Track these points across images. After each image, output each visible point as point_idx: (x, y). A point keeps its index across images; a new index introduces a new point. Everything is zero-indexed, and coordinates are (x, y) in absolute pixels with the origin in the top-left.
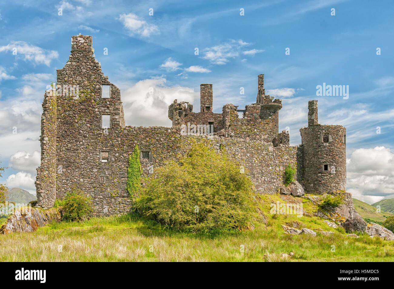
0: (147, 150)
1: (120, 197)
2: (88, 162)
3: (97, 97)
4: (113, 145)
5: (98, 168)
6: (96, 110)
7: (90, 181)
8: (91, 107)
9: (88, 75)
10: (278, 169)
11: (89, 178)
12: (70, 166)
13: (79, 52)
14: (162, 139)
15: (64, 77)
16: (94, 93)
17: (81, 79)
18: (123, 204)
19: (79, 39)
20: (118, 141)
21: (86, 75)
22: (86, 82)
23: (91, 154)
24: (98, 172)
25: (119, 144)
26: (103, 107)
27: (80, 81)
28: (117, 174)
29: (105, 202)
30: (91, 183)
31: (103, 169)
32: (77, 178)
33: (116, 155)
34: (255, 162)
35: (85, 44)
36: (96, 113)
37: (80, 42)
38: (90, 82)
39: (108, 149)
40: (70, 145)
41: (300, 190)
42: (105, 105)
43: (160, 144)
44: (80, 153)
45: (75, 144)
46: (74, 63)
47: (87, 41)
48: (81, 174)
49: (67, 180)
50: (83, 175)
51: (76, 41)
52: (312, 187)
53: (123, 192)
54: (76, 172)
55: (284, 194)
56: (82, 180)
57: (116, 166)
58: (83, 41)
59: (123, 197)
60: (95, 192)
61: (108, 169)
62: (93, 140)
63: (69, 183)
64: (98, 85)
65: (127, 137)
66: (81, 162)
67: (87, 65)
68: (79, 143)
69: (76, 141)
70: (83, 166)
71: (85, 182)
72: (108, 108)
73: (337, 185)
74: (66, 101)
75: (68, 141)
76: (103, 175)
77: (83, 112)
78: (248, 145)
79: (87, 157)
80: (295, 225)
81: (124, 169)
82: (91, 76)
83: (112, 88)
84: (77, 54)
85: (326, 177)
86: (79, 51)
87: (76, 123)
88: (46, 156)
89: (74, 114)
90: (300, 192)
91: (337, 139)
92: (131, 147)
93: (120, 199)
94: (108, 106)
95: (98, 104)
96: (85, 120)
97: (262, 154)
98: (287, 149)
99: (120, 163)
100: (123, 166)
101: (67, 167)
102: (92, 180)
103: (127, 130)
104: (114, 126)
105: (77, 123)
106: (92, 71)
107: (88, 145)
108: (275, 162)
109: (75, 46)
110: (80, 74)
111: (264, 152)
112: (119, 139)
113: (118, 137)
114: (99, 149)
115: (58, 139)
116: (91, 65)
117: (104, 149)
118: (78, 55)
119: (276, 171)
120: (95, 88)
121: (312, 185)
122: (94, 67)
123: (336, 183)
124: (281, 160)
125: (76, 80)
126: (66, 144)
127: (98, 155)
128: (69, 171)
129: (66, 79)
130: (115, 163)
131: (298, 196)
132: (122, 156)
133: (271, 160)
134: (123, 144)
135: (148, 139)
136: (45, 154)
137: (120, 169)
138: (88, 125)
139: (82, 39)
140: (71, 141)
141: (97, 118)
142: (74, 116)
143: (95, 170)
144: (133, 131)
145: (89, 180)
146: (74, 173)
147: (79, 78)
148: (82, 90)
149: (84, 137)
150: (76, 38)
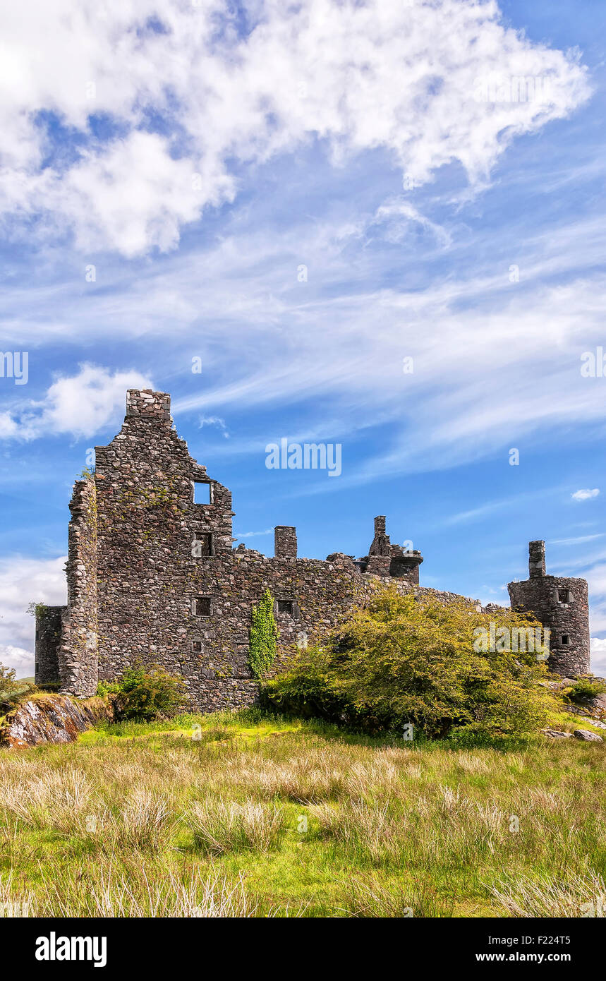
0: (289, 598)
1: (234, 678)
2: (166, 615)
3: (184, 501)
4: (218, 588)
5: (188, 626)
6: (183, 523)
7: (170, 649)
8: (171, 518)
9: (163, 461)
11: (169, 644)
12: (127, 621)
13: (143, 418)
14: (316, 581)
15: (112, 461)
16: (176, 493)
17: (148, 468)
18: (242, 690)
19: (143, 395)
20: (229, 581)
21: (160, 461)
22: (160, 474)
23: (173, 602)
24: (188, 633)
25: (231, 586)
26: (197, 520)
27: (147, 471)
28: (229, 639)
29: (204, 687)
30: (174, 653)
31: (199, 629)
32: (143, 643)
33: (225, 605)
35: (156, 406)
36: (183, 529)
37: (146, 401)
38: (168, 475)
39: (208, 593)
40: (126, 584)
42: (202, 517)
43: (314, 589)
44: (150, 599)
45: (138, 583)
46: (133, 438)
47: (161, 402)
48: (152, 636)
49: (122, 647)
50: (155, 637)
51: (138, 398)
53: (240, 669)
54: (142, 632)
56: (153, 647)
57: (226, 624)
58: (152, 401)
59: (242, 678)
60: (181, 669)
61: (208, 629)
62: (177, 577)
63: (125, 652)
64: (185, 480)
65: (247, 575)
66: (152, 614)
67: (162, 443)
68: (148, 580)
69: (139, 577)
70: (156, 623)
71: (161, 650)
72: (207, 522)
74: (117, 504)
75: (122, 576)
76: (199, 639)
77: (154, 526)
79: (165, 606)
81: (242, 630)
82: (169, 462)
83: (215, 488)
87: (140, 544)
88: (82, 601)
89: (136, 528)
92: (257, 592)
93: (235, 683)
94: (207, 518)
95: (186, 515)
96: (160, 541)
99: (233, 620)
100: (240, 624)
101: (121, 623)
102: (176, 648)
103: (247, 562)
104: (221, 554)
105: (142, 545)
106: (173, 455)
107: (167, 585)
109: (135, 407)
110: (146, 458)
112: (232, 578)
113: (229, 573)
114: (189, 592)
115: (100, 572)
116: (170, 445)
117: (201, 593)
118: (141, 423)
120: (178, 485)
122: (176, 447)
125: (137, 469)
126: (118, 582)
127: (187, 603)
128: (126, 631)
129: (115, 465)
130: (225, 619)
132: (237, 607)
134: (239, 585)
135: (289, 579)
136: (79, 596)
137: (234, 629)
138: (166, 550)
139: (151, 396)
140: (130, 576)
141: (186, 538)
142: (135, 532)
143: (182, 630)
144: (258, 564)
145: (169, 647)
146: (138, 634)
147: (144, 466)
148: (151, 487)
149: (160, 570)
150: (138, 393)
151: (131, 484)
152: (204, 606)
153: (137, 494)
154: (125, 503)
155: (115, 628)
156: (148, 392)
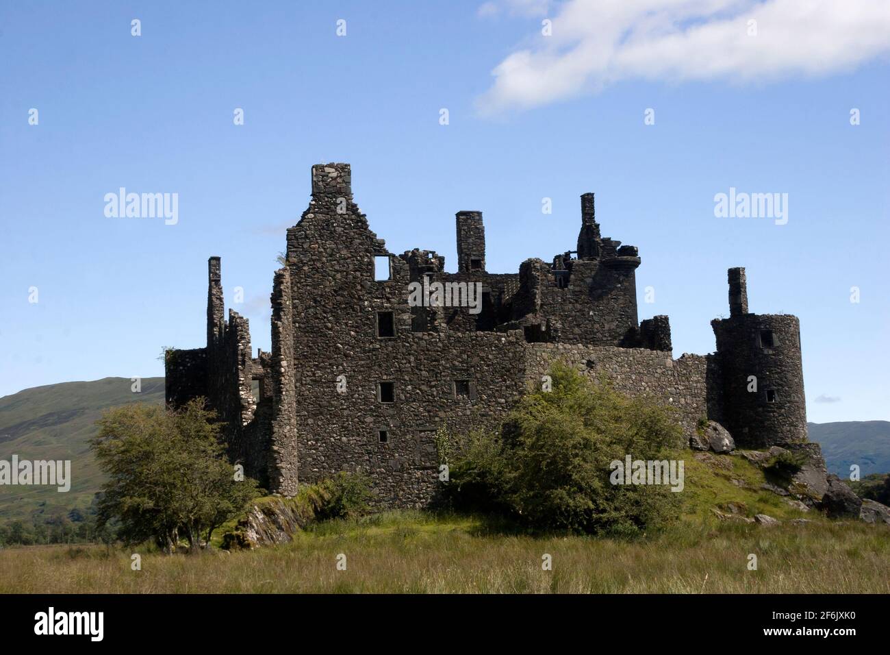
0: (465, 378)
1: (418, 469)
2: (354, 404)
3: (366, 279)
4: (400, 370)
5: (374, 414)
6: (366, 303)
7: (360, 441)
8: (356, 298)
9: (347, 238)
10: (683, 401)
11: (358, 435)
12: (321, 413)
14: (490, 357)
15: (303, 243)
16: (359, 271)
17: (334, 246)
18: (425, 482)
19: (327, 170)
20: (410, 363)
21: (344, 238)
22: (344, 252)
23: (360, 389)
24: (375, 422)
25: (412, 368)
26: (378, 298)
27: (333, 250)
28: (412, 426)
29: (391, 481)
30: (363, 445)
31: (384, 417)
32: (335, 435)
33: (407, 389)
34: (645, 390)
35: (339, 180)
36: (367, 309)
37: (330, 175)
38: (351, 252)
39: (392, 377)
40: (319, 373)
41: (727, 441)
42: (383, 295)
43: (488, 366)
45: (329, 371)
46: (320, 216)
47: (342, 174)
48: (343, 427)
49: (317, 441)
50: (346, 428)
51: (323, 174)
52: (746, 434)
53: (423, 459)
54: (334, 424)
55: (698, 449)
56: (344, 439)
57: (409, 410)
58: (335, 175)
59: (424, 468)
60: (370, 462)
61: (392, 417)
62: (363, 362)
63: (320, 446)
64: (367, 256)
65: (426, 354)
66: (342, 404)
67: (345, 219)
68: (337, 368)
69: (330, 365)
70: (346, 412)
71: (352, 442)
72: (388, 299)
73: (792, 428)
74: (308, 288)
75: (315, 365)
76: (384, 428)
77: (341, 309)
78: (631, 359)
79: (353, 395)
80: (735, 510)
81: (424, 416)
82: (353, 239)
83: (393, 261)
84: (324, 199)
85: (772, 414)
86: (328, 194)
89: (325, 312)
90: (727, 444)
91: (787, 342)
92: (433, 373)
93: (418, 474)
94: (388, 295)
95: (369, 293)
96: (346, 324)
97: (656, 375)
98: (697, 362)
99: (415, 405)
100: (421, 409)
101: (316, 415)
102: (365, 439)
103: (426, 340)
104: (401, 334)
105: (330, 329)
106: (355, 230)
107: (354, 371)
108: (678, 388)
109: (321, 183)
110: (332, 236)
111: (659, 371)
112: (412, 359)
113: (409, 354)
114: (374, 377)
115: (296, 362)
116: (352, 220)
117: (385, 377)
118: (326, 199)
119: (680, 405)
120: (361, 262)
121: (746, 430)
122: (357, 222)
123: (791, 424)
124: (687, 383)
125: (324, 249)
126: (312, 371)
127: (373, 390)
128: (320, 423)
129: (305, 246)
130: (407, 405)
131: (726, 453)
132: (418, 391)
133: (671, 385)
134: (418, 366)
135: (465, 357)
137: (416, 415)
138: (352, 333)
139: (333, 170)
140: (322, 364)
141: (369, 319)
142: (325, 317)
143: (369, 419)
144: (436, 343)
145: (358, 438)
146: (330, 425)
147: (330, 244)
148: (337, 267)
149: (346, 356)
150: (322, 167)
151: (319, 265)
152: (387, 392)
153: (325, 275)
154: (315, 286)
155: (310, 421)
156: (331, 166)
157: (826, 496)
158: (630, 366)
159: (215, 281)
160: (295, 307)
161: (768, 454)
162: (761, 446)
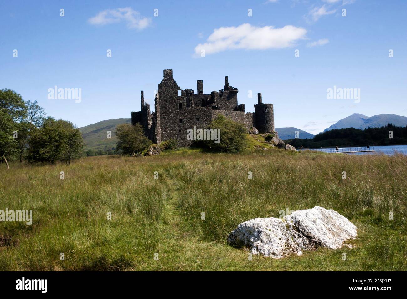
0: (198, 118)
2: (173, 124)
3: (176, 96)
4: (184, 116)
6: (176, 101)
8: (174, 100)
10: (247, 123)
11: (174, 131)
12: (166, 126)
13: (167, 76)
14: (204, 113)
15: (162, 87)
16: (174, 94)
19: (167, 71)
21: (171, 86)
22: (171, 89)
23: (175, 120)
24: (178, 128)
25: (186, 115)
26: (179, 100)
29: (182, 141)
30: (176, 133)
32: (169, 131)
33: (185, 120)
34: (239, 120)
35: (170, 73)
39: (182, 117)
40: (165, 117)
41: (257, 131)
43: (204, 115)
44: (170, 120)
46: (165, 81)
48: (171, 129)
49: (165, 132)
54: (169, 128)
55: (250, 133)
56: (171, 132)
58: (169, 72)
60: (177, 136)
61: (182, 126)
62: (175, 114)
64: (176, 90)
65: (190, 112)
66: (171, 124)
67: (171, 82)
68: (170, 115)
69: (168, 115)
70: (172, 126)
72: (181, 100)
74: (163, 98)
75: (164, 115)
76: (180, 129)
77: (170, 102)
78: (236, 113)
79: (173, 122)
80: (258, 147)
82: (173, 86)
83: (182, 92)
85: (267, 126)
91: (270, 109)
92: (191, 117)
95: (177, 99)
96: (172, 106)
98: (250, 114)
99: (187, 124)
100: (189, 125)
102: (176, 131)
104: (184, 108)
105: (168, 107)
106: (173, 84)
107: (173, 116)
109: (166, 74)
110: (168, 86)
111: (242, 116)
112: (186, 113)
114: (178, 118)
115: (160, 114)
116: (173, 82)
117: (180, 118)
120: (175, 92)
121: (261, 129)
123: (271, 128)
124: (248, 119)
125: (166, 89)
127: (178, 120)
128: (166, 128)
130: (185, 124)
131: (257, 134)
132: (188, 121)
133: (245, 119)
134: (188, 115)
135: (198, 113)
137: (187, 126)
138: (173, 108)
140: (166, 115)
141: (177, 104)
142: (167, 104)
143: (177, 127)
144: (192, 110)
147: (168, 88)
148: (169, 93)
149: (172, 113)
151: (165, 92)
152: (181, 121)
153: (167, 95)
154: (165, 97)
155: (164, 128)
156: (168, 70)
157: (278, 144)
158: (236, 115)
159: (142, 96)
160: (160, 102)
161: (266, 134)
162: (264, 133)
